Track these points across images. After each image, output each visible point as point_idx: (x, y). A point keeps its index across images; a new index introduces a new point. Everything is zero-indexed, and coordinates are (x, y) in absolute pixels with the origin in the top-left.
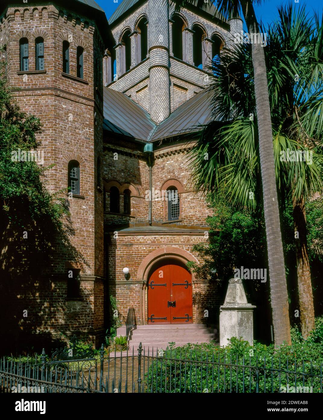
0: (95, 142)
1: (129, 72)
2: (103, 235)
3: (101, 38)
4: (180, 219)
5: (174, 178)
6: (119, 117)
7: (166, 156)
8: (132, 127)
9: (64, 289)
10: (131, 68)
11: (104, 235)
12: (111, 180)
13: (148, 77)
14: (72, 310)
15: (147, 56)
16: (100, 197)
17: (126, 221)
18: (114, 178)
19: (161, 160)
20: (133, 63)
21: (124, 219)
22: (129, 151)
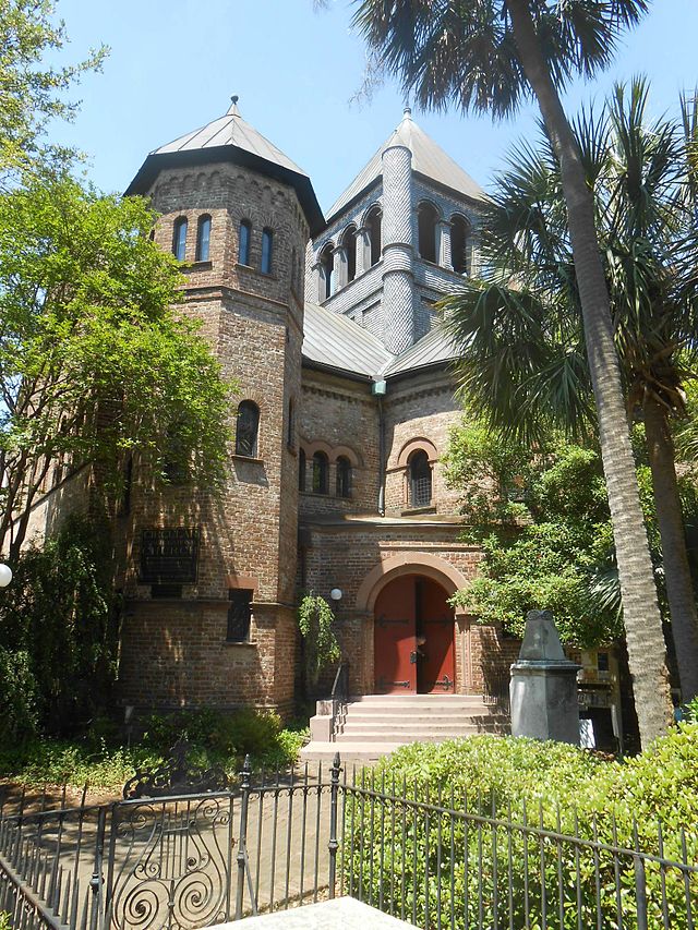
0: (286, 372)
1: (353, 283)
2: (296, 530)
3: (303, 218)
4: (432, 505)
5: (422, 435)
6: (334, 344)
7: (409, 401)
8: (352, 358)
9: (221, 625)
10: (355, 278)
11: (299, 530)
12: (317, 441)
13: (381, 289)
14: (235, 665)
15: (381, 259)
16: (294, 465)
17: (340, 508)
18: (320, 436)
19: (399, 407)
20: (359, 271)
21: (337, 505)
22: (347, 393)
